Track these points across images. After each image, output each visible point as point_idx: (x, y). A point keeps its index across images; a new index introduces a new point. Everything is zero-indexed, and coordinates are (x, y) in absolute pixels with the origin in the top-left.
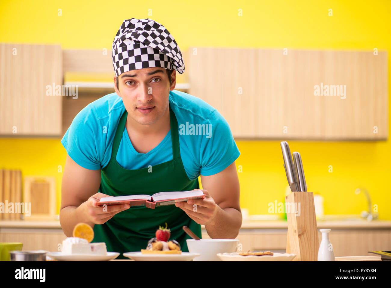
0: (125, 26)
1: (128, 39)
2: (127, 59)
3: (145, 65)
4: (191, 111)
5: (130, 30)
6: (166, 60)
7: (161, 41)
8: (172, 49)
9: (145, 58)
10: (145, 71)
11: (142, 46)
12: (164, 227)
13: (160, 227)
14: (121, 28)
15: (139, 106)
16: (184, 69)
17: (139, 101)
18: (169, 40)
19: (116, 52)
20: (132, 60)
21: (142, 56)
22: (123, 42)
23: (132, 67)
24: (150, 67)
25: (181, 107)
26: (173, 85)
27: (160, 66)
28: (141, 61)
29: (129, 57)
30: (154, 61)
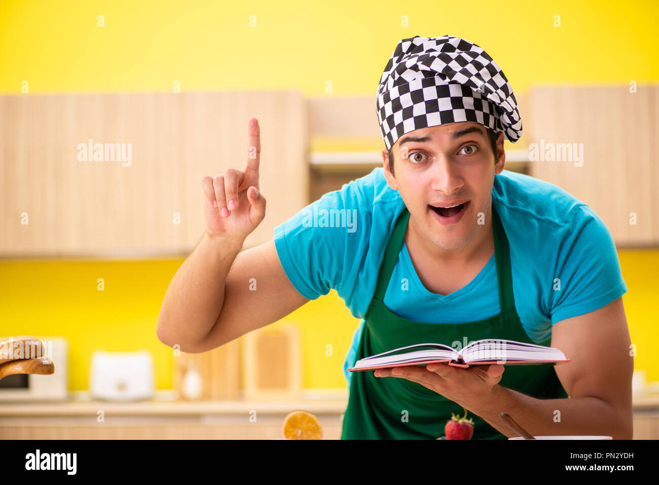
0: (402, 50)
1: (411, 68)
2: (411, 109)
3: (447, 117)
4: (534, 212)
5: (412, 55)
6: (486, 110)
7: (477, 72)
8: (498, 88)
9: (445, 104)
10: (448, 130)
11: (439, 81)
12: (462, 416)
13: (453, 414)
14: (395, 56)
15: (437, 201)
16: (521, 129)
17: (436, 190)
18: (492, 71)
19: (387, 99)
20: (419, 109)
21: (441, 101)
22: (400, 77)
23: (421, 122)
24: (455, 121)
25: (512, 206)
26: (501, 162)
27: (476, 121)
28: (438, 110)
29: (414, 104)
30: (464, 110)
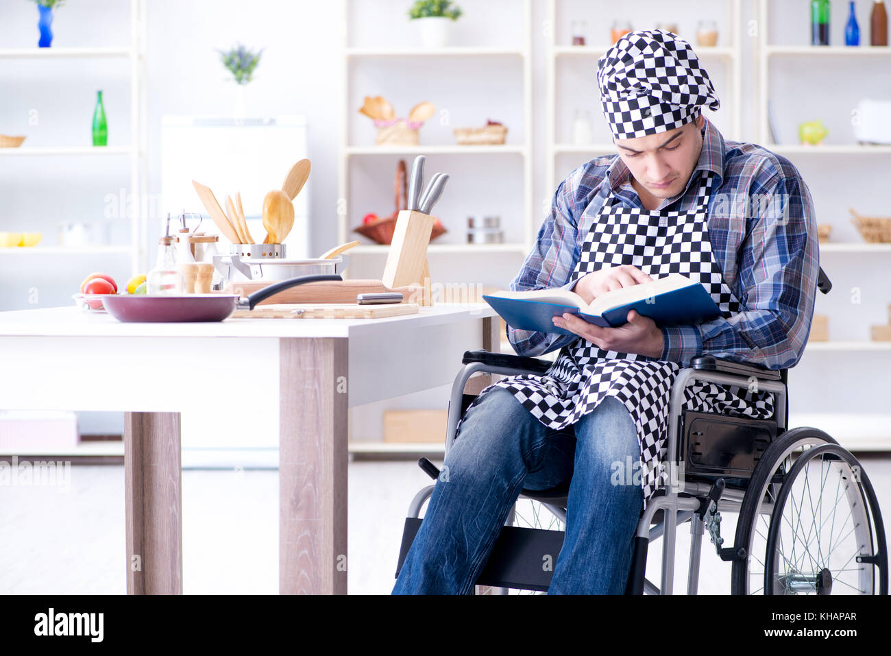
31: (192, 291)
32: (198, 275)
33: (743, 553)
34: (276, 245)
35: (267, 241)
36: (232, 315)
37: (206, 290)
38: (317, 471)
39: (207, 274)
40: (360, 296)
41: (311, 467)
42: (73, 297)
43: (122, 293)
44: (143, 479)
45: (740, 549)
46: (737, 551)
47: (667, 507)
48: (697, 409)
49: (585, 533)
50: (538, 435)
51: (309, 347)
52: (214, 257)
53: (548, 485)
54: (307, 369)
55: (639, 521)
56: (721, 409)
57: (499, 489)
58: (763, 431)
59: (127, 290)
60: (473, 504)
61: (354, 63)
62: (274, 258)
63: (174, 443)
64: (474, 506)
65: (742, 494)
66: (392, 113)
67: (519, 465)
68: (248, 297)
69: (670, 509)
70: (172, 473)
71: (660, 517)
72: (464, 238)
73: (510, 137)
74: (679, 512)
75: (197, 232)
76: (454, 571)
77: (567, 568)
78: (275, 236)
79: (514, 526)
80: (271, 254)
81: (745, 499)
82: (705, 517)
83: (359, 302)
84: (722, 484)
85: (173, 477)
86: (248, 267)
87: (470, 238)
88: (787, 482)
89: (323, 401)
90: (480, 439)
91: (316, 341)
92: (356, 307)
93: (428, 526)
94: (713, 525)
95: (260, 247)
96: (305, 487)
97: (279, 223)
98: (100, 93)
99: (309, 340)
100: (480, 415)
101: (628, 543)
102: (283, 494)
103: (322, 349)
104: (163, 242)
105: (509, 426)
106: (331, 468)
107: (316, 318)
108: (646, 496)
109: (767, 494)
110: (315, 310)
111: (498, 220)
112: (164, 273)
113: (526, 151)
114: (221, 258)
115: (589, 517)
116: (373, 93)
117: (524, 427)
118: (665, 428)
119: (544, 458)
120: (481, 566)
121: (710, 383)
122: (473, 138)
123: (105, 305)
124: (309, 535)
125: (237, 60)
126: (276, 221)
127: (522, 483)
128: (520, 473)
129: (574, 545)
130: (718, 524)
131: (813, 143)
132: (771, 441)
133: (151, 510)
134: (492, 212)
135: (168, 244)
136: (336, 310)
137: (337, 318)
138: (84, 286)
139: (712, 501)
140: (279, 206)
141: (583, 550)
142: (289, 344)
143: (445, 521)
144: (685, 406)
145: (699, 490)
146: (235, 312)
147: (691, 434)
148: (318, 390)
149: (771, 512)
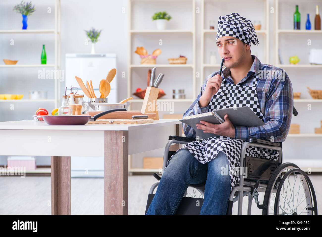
31: (74, 114)
32: (76, 109)
33: (266, 206)
34: (104, 99)
35: (101, 97)
36: (88, 123)
37: (79, 114)
38: (117, 177)
39: (80, 108)
40: (133, 116)
41: (115, 175)
42: (33, 116)
43: (50, 115)
44: (57, 181)
45: (265, 205)
46: (264, 206)
47: (239, 190)
48: (250, 156)
49: (211, 199)
50: (196, 165)
51: (114, 134)
52: (82, 103)
53: (199, 183)
54: (114, 141)
55: (230, 195)
56: (259, 156)
57: (182, 184)
58: (274, 164)
59: (52, 114)
60: (172, 189)
61: (133, 35)
62: (103, 103)
63: (68, 168)
64: (173, 190)
65: (266, 186)
66: (147, 53)
67: (188, 175)
68: (93, 116)
69: (241, 191)
70: (68, 178)
71: (237, 194)
72: (172, 97)
73: (188, 61)
74: (244, 192)
75: (77, 94)
76: (165, 213)
77: (205, 211)
78: (104, 95)
79: (186, 197)
80: (102, 102)
81: (267, 188)
82: (253, 194)
83: (132, 118)
84: (259, 182)
85: (68, 179)
86: (94, 106)
87: (174, 97)
88: (282, 182)
89: (119, 153)
90: (175, 167)
91: (117, 132)
92: (132, 120)
93: (157, 197)
94: (256, 196)
95: (99, 99)
96: (113, 183)
97: (105, 91)
98: (44, 46)
99: (115, 132)
100: (176, 158)
101: (226, 203)
102: (105, 185)
103: (119, 135)
104: (64, 97)
105: (185, 162)
106: (122, 176)
107: (117, 124)
108: (232, 186)
109: (275, 186)
110: (117, 121)
111: (183, 91)
112: (65, 108)
113: (193, 66)
114: (85, 103)
115: (212, 194)
116: (140, 46)
117: (191, 163)
118: (239, 163)
119: (198, 174)
120: (175, 211)
121: (255, 147)
122: (175, 62)
123: (44, 119)
124: (114, 199)
125: (92, 34)
126: (104, 90)
127: (190, 182)
128: (189, 179)
129: (207, 203)
130: (258, 196)
131: (294, 64)
132: (276, 167)
133: (60, 191)
134: (181, 88)
135: (66, 98)
136: (124, 121)
137: (125, 124)
138: (37, 112)
139: (255, 188)
140: (105, 85)
141: (210, 205)
142: (108, 133)
143: (163, 195)
144: (246, 155)
145: (251, 184)
146: (89, 121)
147: (248, 165)
148: (118, 149)
149: (276, 192)
